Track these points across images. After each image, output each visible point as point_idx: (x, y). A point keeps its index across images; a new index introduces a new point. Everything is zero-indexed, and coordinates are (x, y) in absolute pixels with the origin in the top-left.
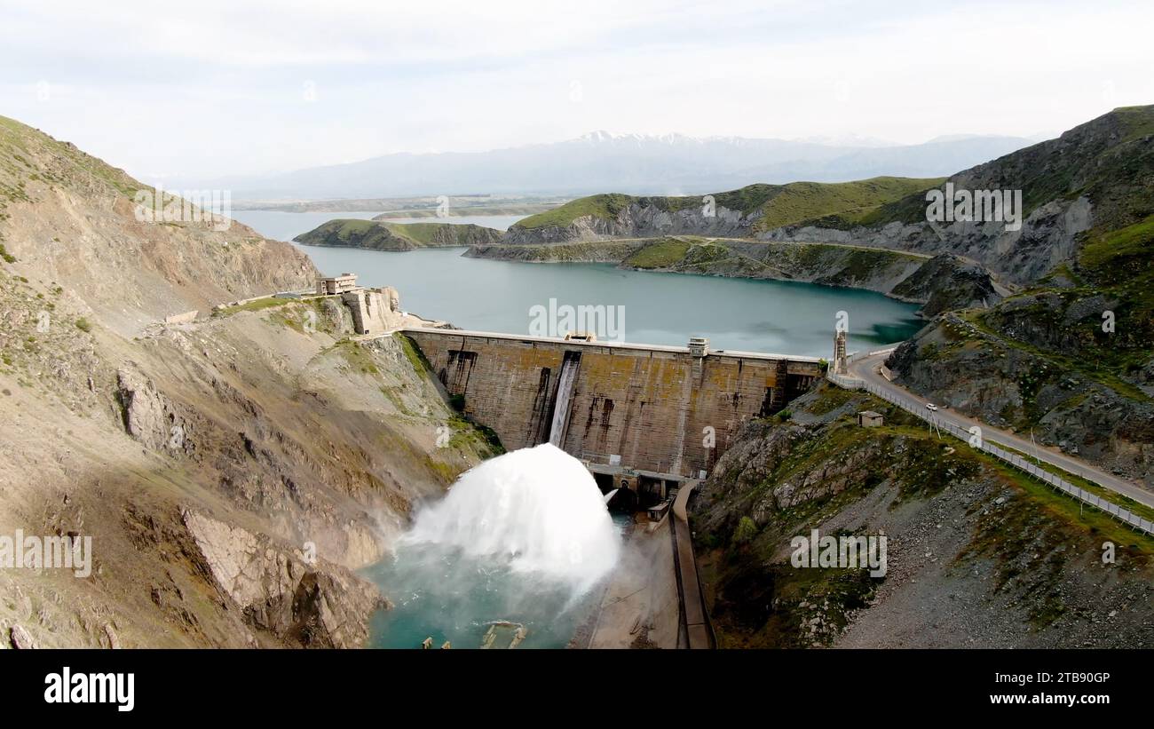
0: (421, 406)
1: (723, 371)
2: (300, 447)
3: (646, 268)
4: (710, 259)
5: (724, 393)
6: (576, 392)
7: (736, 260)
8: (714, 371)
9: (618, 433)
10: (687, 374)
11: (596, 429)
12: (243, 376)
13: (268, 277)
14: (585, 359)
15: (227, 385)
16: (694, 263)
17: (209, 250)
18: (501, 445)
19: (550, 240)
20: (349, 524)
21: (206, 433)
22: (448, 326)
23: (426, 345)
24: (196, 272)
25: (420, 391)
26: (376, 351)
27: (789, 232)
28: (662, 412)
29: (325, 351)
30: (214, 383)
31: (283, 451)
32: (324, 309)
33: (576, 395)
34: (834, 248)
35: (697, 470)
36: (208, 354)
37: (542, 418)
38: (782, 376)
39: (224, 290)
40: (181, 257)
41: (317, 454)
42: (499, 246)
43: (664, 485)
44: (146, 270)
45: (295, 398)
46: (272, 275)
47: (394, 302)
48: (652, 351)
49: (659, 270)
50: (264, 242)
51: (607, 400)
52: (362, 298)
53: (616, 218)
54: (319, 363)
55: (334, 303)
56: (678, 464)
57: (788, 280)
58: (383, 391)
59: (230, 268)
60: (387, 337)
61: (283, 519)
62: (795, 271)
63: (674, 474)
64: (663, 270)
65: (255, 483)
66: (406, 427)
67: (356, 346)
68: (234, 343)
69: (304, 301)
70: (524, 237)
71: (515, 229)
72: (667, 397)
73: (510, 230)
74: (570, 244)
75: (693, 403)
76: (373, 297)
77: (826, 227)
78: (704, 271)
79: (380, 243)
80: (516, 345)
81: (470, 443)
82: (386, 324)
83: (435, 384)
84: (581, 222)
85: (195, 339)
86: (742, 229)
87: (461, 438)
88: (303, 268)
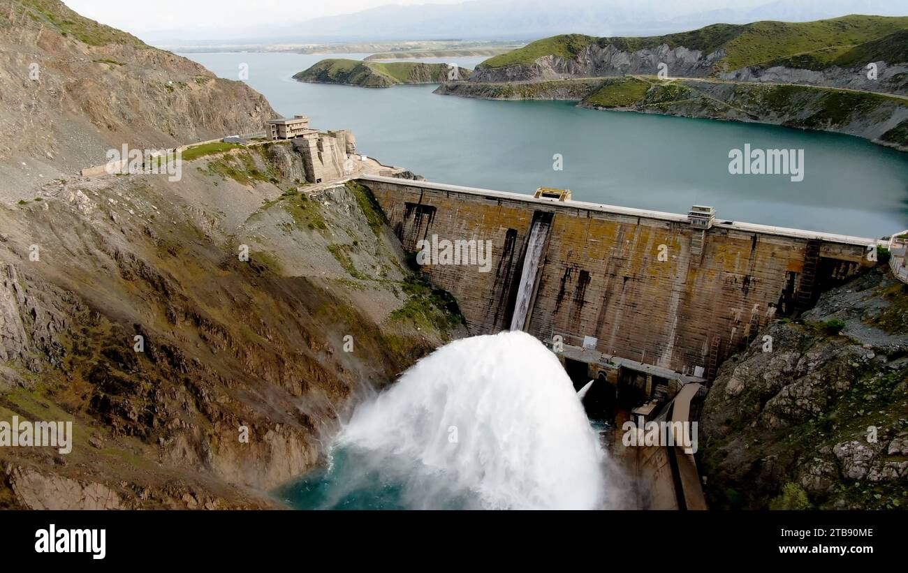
0: (374, 267)
1: (731, 248)
2: (221, 329)
3: (606, 107)
4: (671, 99)
5: (730, 275)
6: (546, 259)
7: (699, 100)
8: (718, 246)
9: (594, 311)
10: (684, 248)
11: (569, 304)
12: (159, 242)
13: (218, 119)
14: (557, 221)
15: (132, 257)
16: (654, 103)
17: (151, 91)
18: (459, 312)
19: (513, 79)
20: (274, 430)
21: (84, 331)
22: (407, 175)
23: (382, 195)
24: (132, 115)
25: (373, 249)
26: (326, 203)
27: (755, 73)
28: (649, 291)
29: (268, 204)
30: (116, 254)
31: (200, 335)
32: (271, 156)
33: (546, 262)
34: (806, 89)
35: (691, 365)
36: (114, 217)
37: (506, 285)
38: (811, 260)
39: (166, 134)
40: (114, 98)
41: (244, 336)
42: (467, 84)
43: (650, 381)
44: (69, 113)
45: (224, 266)
46: (221, 117)
47: (350, 146)
48: (639, 218)
49: (619, 109)
50: (213, 81)
51: (582, 272)
52: (313, 144)
53: (575, 58)
54: (259, 219)
55: (282, 150)
56: (667, 356)
57: (754, 121)
58: (332, 251)
59: (174, 110)
60: (339, 188)
61: (181, 441)
62: (762, 113)
63: (662, 368)
64: (623, 109)
65: (145, 394)
66: (354, 293)
67: (304, 198)
68: (158, 201)
69: (250, 147)
70: (489, 75)
71: (481, 68)
72: (656, 273)
73: (477, 69)
74: (532, 82)
75: (689, 283)
76: (326, 143)
77: (797, 67)
78: (665, 110)
79: (362, 81)
80: (479, 200)
81: (425, 311)
82: (341, 172)
83: (390, 239)
84: (544, 62)
85: (101, 200)
86: (701, 69)
87: (416, 304)
88: (258, 109)
